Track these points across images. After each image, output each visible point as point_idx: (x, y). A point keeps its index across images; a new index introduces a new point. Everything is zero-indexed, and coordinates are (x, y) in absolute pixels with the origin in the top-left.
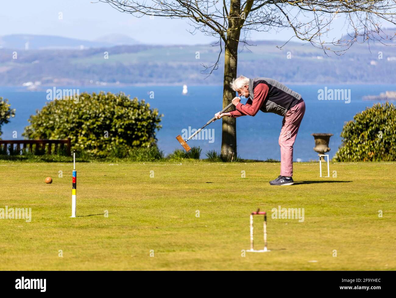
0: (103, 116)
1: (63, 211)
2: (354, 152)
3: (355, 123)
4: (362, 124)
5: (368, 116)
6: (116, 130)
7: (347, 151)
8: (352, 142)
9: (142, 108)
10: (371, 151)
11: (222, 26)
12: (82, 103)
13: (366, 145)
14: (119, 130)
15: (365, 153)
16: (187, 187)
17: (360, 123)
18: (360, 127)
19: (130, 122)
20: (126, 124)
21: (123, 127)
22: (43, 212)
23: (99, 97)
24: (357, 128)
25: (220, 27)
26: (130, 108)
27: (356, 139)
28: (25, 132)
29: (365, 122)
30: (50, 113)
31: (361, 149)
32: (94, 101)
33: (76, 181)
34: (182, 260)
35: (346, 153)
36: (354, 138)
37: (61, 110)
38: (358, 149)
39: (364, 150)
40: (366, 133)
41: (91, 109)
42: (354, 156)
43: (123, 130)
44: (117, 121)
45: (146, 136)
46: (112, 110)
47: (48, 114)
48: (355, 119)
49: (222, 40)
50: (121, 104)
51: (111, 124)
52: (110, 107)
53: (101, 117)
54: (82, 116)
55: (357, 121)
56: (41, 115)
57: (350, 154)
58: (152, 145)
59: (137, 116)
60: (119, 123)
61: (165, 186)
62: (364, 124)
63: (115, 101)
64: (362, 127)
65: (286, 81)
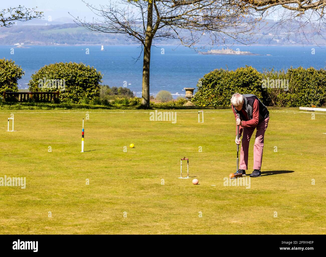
0: (71, 75)
1: (76, 148)
2: (204, 95)
3: (205, 79)
4: (208, 80)
5: (211, 76)
6: (78, 83)
7: (200, 94)
8: (203, 89)
9: (92, 71)
10: (213, 94)
11: (143, 37)
12: (60, 68)
13: (210, 91)
14: (80, 83)
15: (210, 95)
16: (133, 130)
17: (207, 80)
18: (207, 81)
19: (86, 78)
20: (84, 80)
21: (82, 81)
22: (66, 148)
23: (69, 65)
24: (206, 82)
25: (142, 37)
26: (85, 71)
27: (205, 88)
28: (29, 83)
29: (210, 79)
30: (43, 73)
31: (208, 93)
32: (66, 67)
33: (84, 134)
34: (149, 185)
35: (199, 95)
36: (204, 87)
37: (49, 72)
38: (205, 93)
39: (209, 94)
40: (210, 85)
41: (65, 71)
42: (203, 97)
43: (82, 83)
44: (79, 78)
45: (94, 86)
46: (76, 72)
47: (42, 74)
48: (204, 77)
49: (143, 45)
50: (80, 69)
51: (76, 79)
52: (75, 70)
53: (70, 75)
54: (60, 75)
55: (205, 78)
56: (38, 74)
57: (202, 95)
58: (97, 90)
59: (89, 75)
60: (80, 79)
61: (122, 130)
62: (209, 80)
63: (78, 67)
64: (208, 81)
65: (157, 44)
